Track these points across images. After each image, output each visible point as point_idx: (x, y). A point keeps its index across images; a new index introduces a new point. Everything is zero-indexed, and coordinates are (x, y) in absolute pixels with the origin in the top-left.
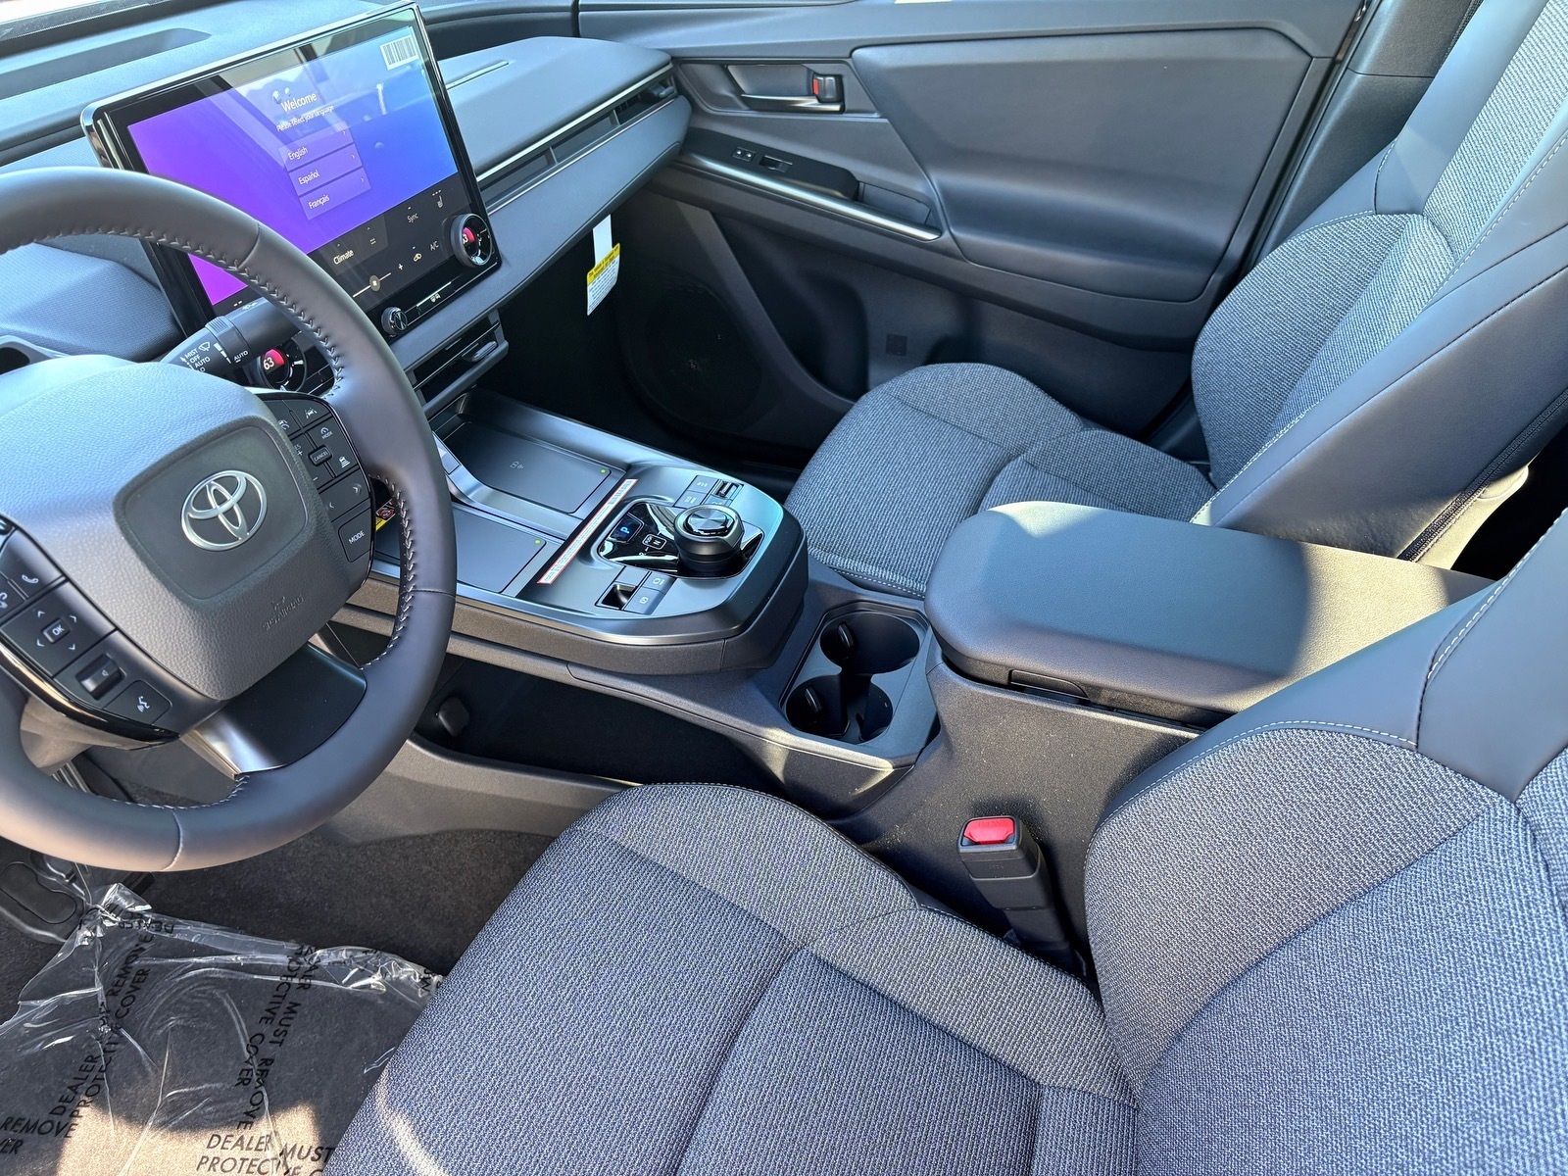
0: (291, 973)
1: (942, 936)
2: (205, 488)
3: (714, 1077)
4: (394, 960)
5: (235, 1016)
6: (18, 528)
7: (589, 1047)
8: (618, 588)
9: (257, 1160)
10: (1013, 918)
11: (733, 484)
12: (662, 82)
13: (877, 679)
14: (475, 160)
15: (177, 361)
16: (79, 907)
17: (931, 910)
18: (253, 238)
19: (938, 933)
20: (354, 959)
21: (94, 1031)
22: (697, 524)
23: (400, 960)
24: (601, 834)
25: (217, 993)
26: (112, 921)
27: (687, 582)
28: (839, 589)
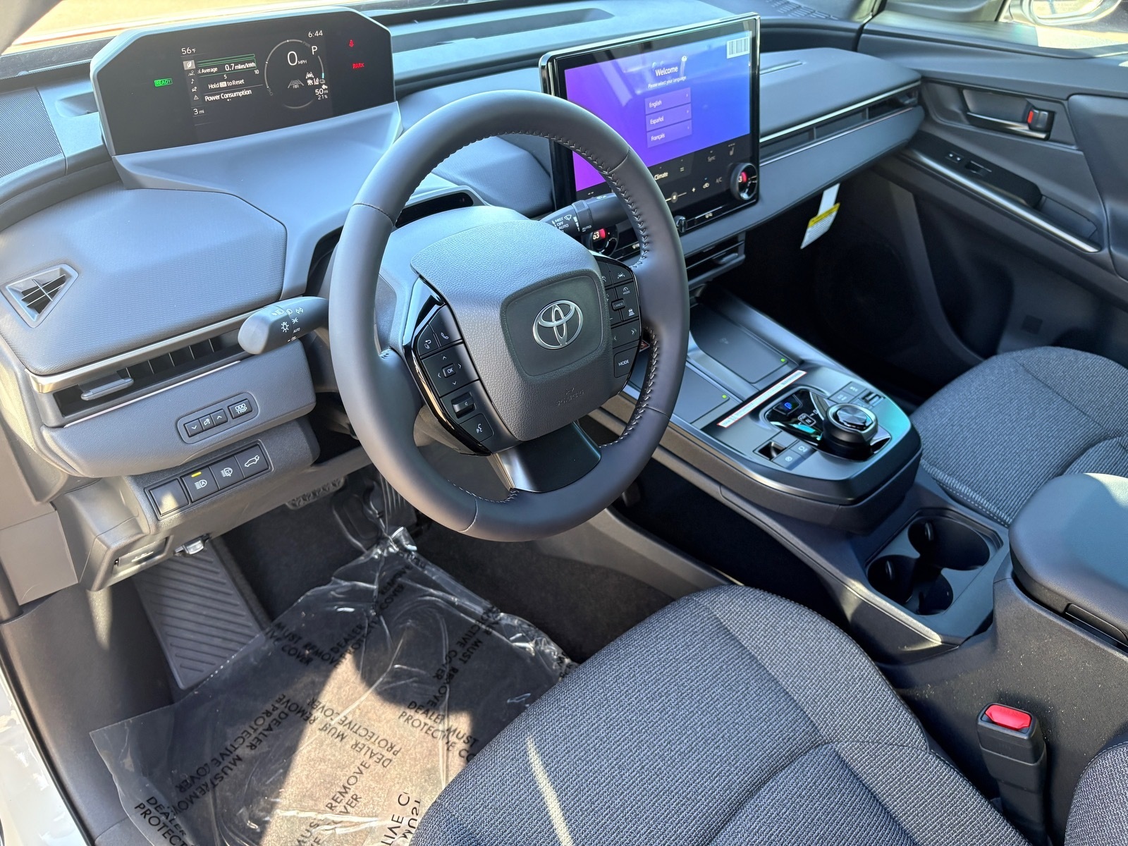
0: (482, 620)
1: (942, 779)
2: (552, 308)
3: (741, 805)
4: (545, 639)
5: (445, 634)
6: (447, 304)
7: (662, 747)
8: (773, 444)
9: (433, 727)
10: (1004, 790)
11: (877, 395)
12: (908, 94)
13: (947, 573)
14: (763, 127)
15: (549, 222)
16: (379, 534)
17: (938, 757)
18: (624, 155)
19: (939, 777)
20: (521, 627)
21: (367, 611)
22: (843, 416)
23: (549, 640)
24: (709, 609)
25: (438, 616)
26: (394, 549)
27: (823, 455)
28: (937, 496)
